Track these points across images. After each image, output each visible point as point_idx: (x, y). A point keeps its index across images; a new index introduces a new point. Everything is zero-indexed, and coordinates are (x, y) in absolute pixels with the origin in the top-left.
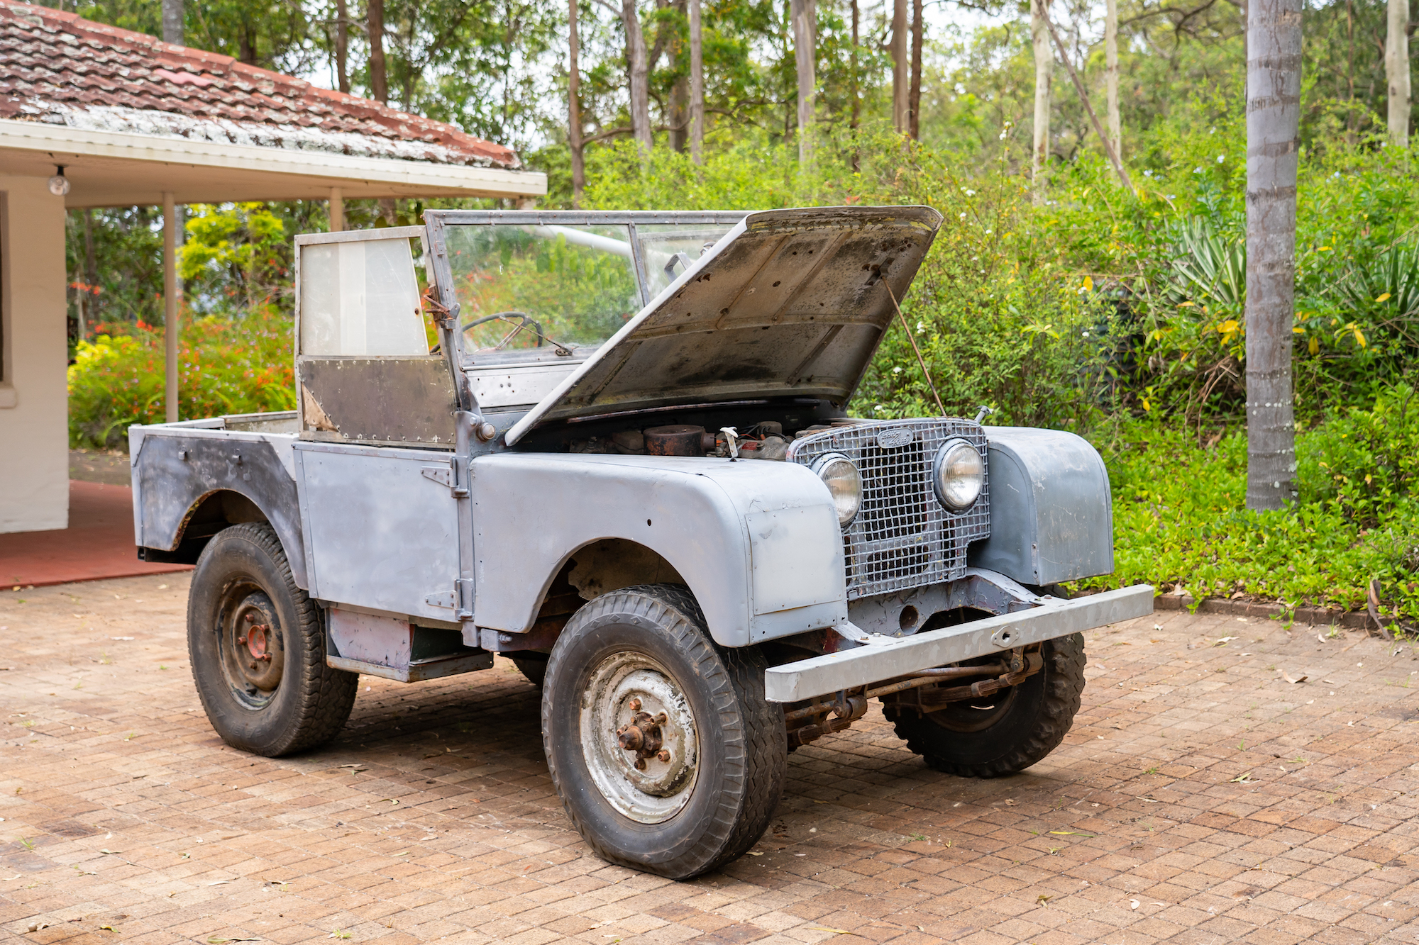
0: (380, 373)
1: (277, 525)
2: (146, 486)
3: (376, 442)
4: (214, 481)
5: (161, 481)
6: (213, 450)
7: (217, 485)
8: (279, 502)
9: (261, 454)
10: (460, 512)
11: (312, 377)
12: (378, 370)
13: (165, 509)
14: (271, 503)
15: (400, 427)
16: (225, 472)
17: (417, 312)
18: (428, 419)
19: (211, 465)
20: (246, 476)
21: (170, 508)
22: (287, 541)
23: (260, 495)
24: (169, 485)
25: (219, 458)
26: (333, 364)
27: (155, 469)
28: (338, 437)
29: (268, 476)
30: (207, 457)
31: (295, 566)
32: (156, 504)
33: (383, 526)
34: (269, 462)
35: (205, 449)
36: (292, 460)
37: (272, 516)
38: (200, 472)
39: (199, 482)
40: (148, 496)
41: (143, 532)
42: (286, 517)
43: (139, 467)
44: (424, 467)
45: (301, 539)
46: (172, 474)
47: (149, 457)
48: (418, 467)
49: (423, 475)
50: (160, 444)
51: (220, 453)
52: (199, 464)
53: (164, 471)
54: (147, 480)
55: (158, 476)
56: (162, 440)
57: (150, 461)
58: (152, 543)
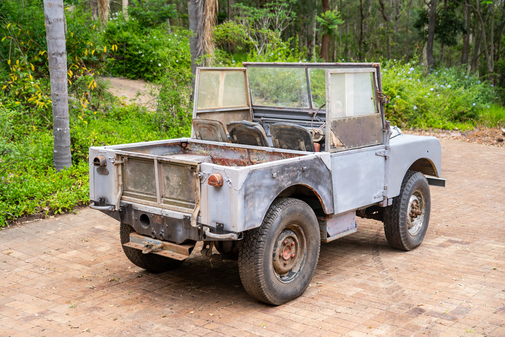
0: (360, 122)
1: (320, 192)
2: (247, 198)
3: (357, 147)
4: (290, 182)
5: (258, 192)
6: (291, 168)
7: (291, 184)
8: (322, 182)
9: (315, 163)
10: (385, 163)
11: (335, 126)
12: (360, 121)
13: (259, 206)
14: (317, 183)
15: (366, 140)
16: (296, 177)
17: (372, 99)
18: (375, 135)
19: (289, 176)
20: (307, 175)
21: (263, 204)
22: (324, 198)
23: (313, 181)
24: (263, 193)
25: (294, 171)
26: (344, 120)
27: (254, 187)
28: (344, 148)
29: (318, 172)
30: (287, 172)
31: (327, 206)
32: (253, 206)
33: (363, 176)
34: (319, 166)
35: (286, 169)
36: (330, 162)
37: (317, 188)
38: (282, 181)
39: (281, 186)
40: (249, 202)
41: (245, 223)
42: (325, 187)
43: (243, 189)
44: (377, 152)
45: (331, 193)
46: (265, 187)
47: (251, 182)
48: (374, 152)
49: (376, 154)
50: (259, 173)
51: (295, 169)
52: (282, 177)
53: (260, 186)
54: (248, 195)
55: (256, 190)
56: (260, 171)
57: (252, 184)
58: (251, 226)
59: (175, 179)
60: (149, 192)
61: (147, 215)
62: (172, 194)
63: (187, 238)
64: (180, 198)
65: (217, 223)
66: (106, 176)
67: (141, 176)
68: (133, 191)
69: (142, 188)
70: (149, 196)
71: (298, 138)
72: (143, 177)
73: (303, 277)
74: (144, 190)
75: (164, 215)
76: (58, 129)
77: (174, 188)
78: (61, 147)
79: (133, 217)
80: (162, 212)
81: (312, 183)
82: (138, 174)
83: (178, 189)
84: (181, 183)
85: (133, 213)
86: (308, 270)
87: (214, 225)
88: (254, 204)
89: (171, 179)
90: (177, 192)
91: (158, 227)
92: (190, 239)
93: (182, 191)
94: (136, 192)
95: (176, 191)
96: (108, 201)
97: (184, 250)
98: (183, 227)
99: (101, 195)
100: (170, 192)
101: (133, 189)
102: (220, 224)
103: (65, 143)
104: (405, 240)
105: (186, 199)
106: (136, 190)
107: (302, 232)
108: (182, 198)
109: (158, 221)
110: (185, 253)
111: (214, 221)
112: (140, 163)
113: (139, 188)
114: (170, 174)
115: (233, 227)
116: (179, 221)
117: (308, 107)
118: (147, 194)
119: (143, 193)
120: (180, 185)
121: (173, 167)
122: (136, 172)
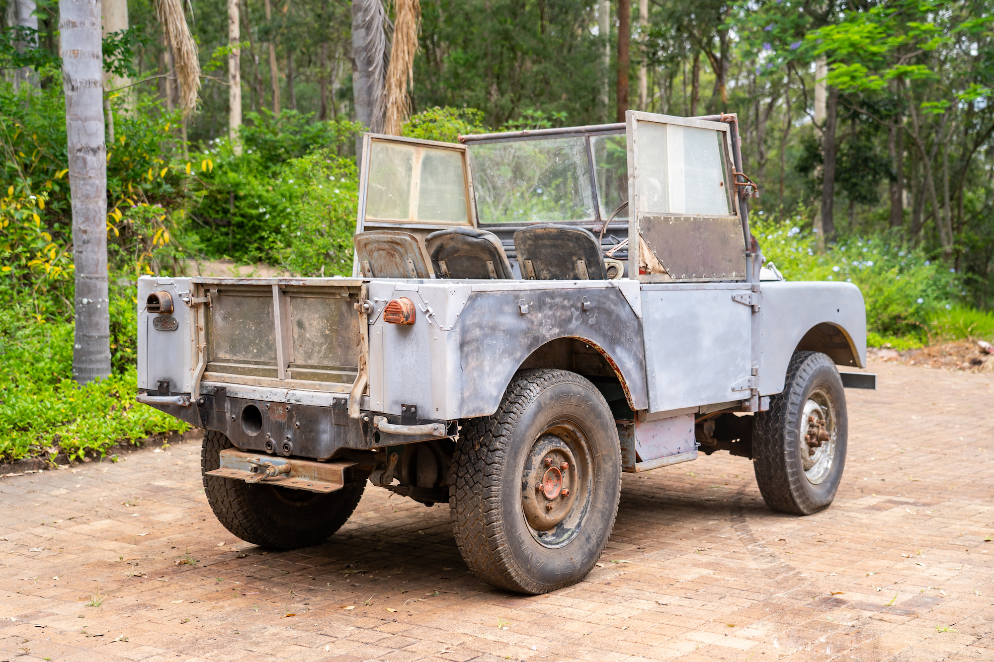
0: (700, 228)
1: (619, 360)
2: (466, 349)
3: (694, 280)
4: (556, 330)
5: (488, 341)
6: (558, 300)
7: (559, 334)
8: (623, 339)
9: (609, 299)
10: (753, 321)
11: (649, 229)
12: (698, 225)
13: (491, 370)
14: (614, 342)
15: (712, 267)
16: (569, 320)
17: (722, 185)
18: (730, 261)
19: (554, 315)
20: (592, 321)
21: (499, 368)
22: (628, 373)
23: (604, 336)
24: (499, 343)
25: (564, 307)
26: (667, 219)
27: (481, 328)
28: (666, 278)
29: (614, 317)
30: (551, 308)
31: (635, 392)
32: (480, 368)
33: (707, 341)
34: (616, 305)
35: (548, 300)
36: (639, 300)
37: (614, 352)
38: (541, 324)
39: (537, 334)
40: (470, 359)
41: (462, 402)
42: (629, 351)
43: (458, 329)
44: (735, 293)
45: (642, 366)
46: (504, 331)
47: (474, 316)
48: (729, 295)
49: (733, 299)
50: (491, 301)
51: (566, 302)
52: (540, 315)
53: (494, 328)
54: (468, 342)
55: (485, 336)
56: (493, 296)
57: (476, 320)
58: (474, 411)
59: (315, 323)
60: (262, 360)
61: (257, 406)
62: (309, 357)
63: (341, 445)
64: (326, 363)
65: (403, 405)
66: (173, 333)
67: (245, 327)
68: (228, 361)
69: (246, 352)
70: (260, 367)
71: (572, 254)
72: (250, 329)
73: (588, 539)
74: (250, 355)
75: (293, 402)
76: (85, 301)
77: (313, 344)
78: (89, 337)
79: (228, 415)
80: (288, 397)
81: (602, 339)
82: (239, 323)
83: (321, 345)
84: (327, 332)
85: (227, 405)
86: (596, 525)
87: (397, 411)
88: (481, 365)
89: (307, 324)
90: (319, 352)
91: (279, 429)
92: (346, 446)
93: (330, 349)
94: (235, 362)
95: (317, 349)
96: (175, 386)
97: (334, 473)
98: (331, 424)
99: (161, 375)
100: (306, 352)
101: (228, 357)
102: (409, 407)
103: (99, 330)
104: (797, 490)
105: (338, 364)
106: (235, 358)
107: (583, 443)
108: (330, 364)
109: (279, 416)
110: (337, 478)
111: (396, 403)
112: (243, 299)
113: (240, 352)
114: (306, 315)
115: (437, 409)
116: (324, 410)
117: (593, 218)
118: (256, 363)
119: (249, 362)
120: (326, 336)
121: (311, 300)
122: (234, 320)
